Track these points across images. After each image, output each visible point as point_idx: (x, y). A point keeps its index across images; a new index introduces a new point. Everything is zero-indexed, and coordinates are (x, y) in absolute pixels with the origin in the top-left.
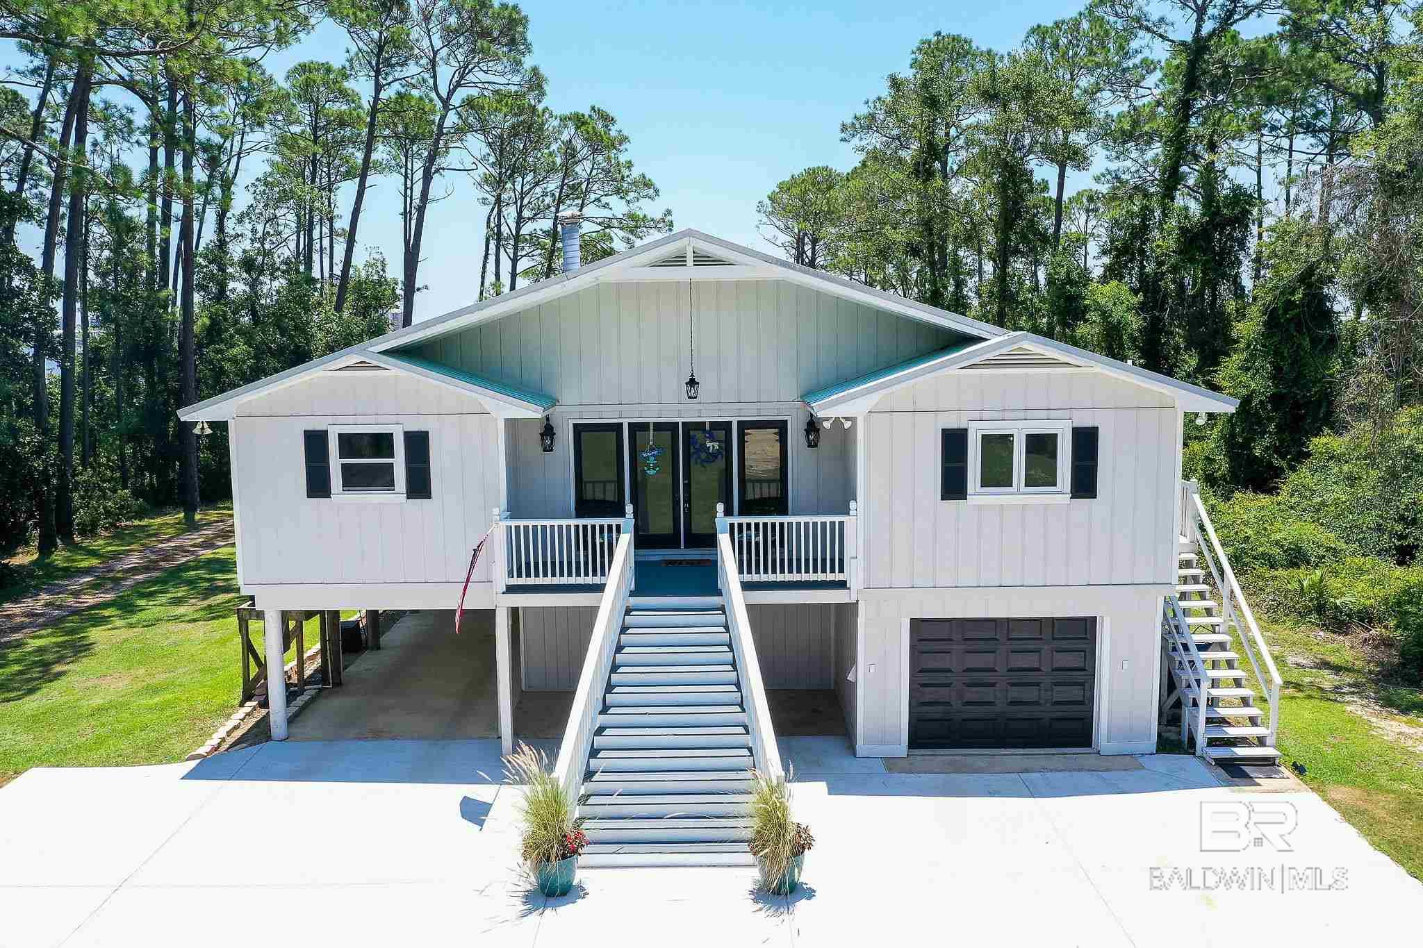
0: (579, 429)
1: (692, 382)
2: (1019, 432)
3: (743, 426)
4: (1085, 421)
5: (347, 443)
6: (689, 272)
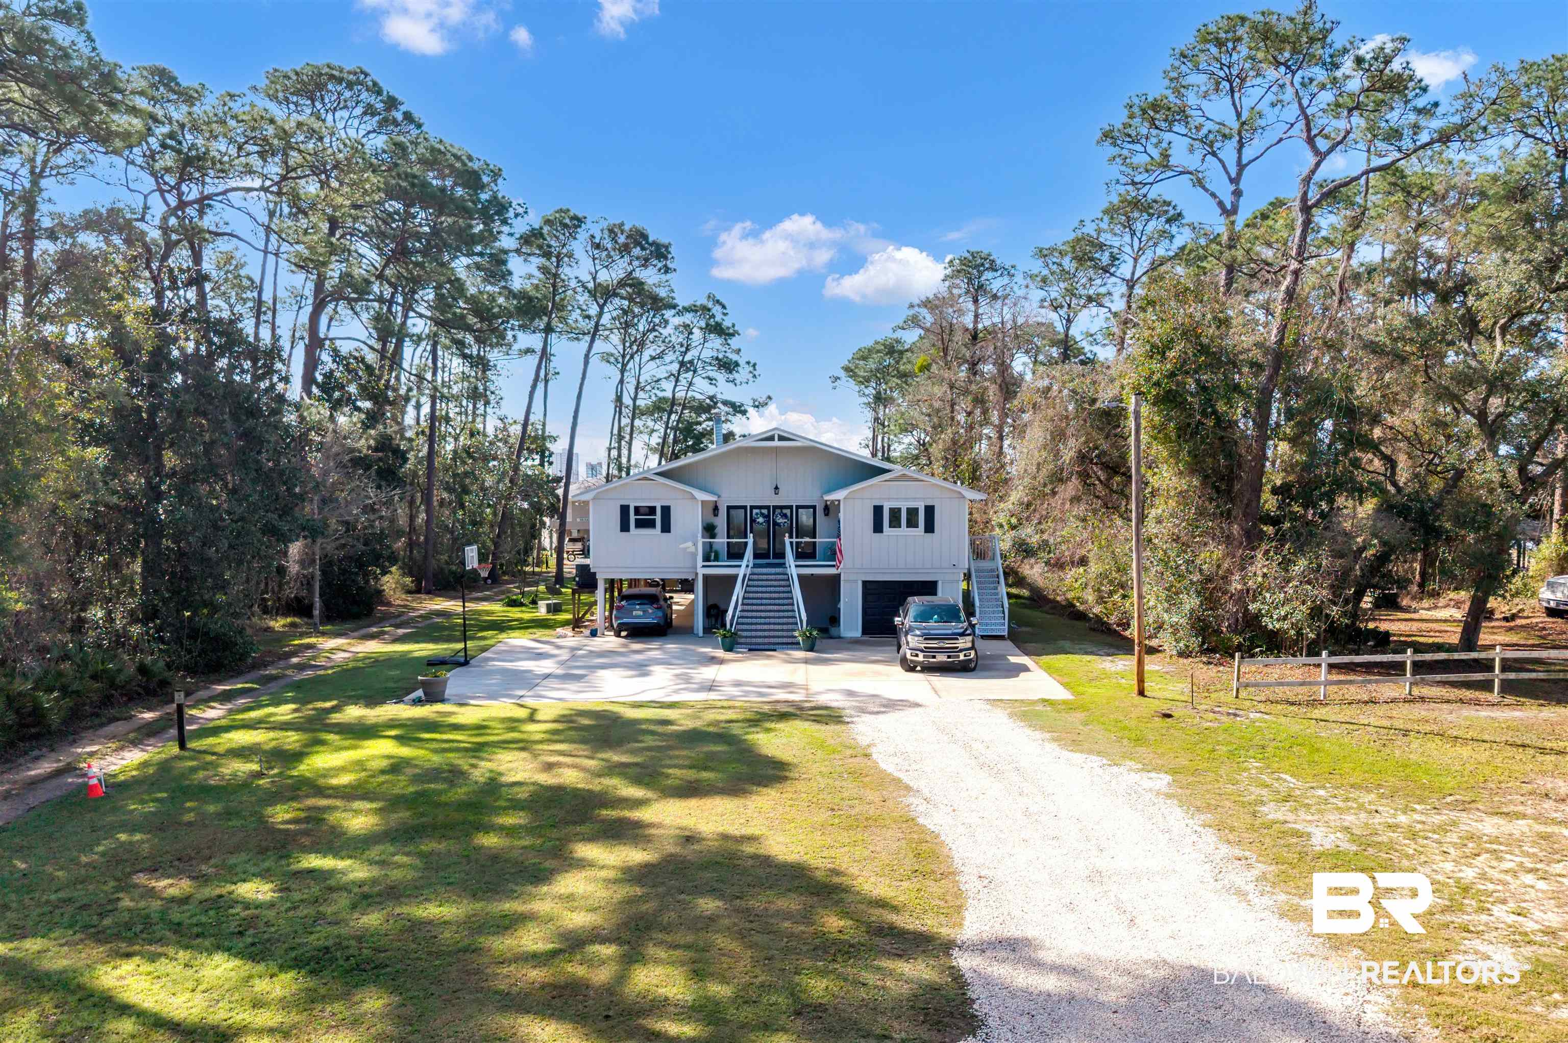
0: (729, 508)
1: (776, 488)
2: (904, 506)
3: (798, 507)
4: (930, 503)
5: (637, 510)
6: (776, 443)
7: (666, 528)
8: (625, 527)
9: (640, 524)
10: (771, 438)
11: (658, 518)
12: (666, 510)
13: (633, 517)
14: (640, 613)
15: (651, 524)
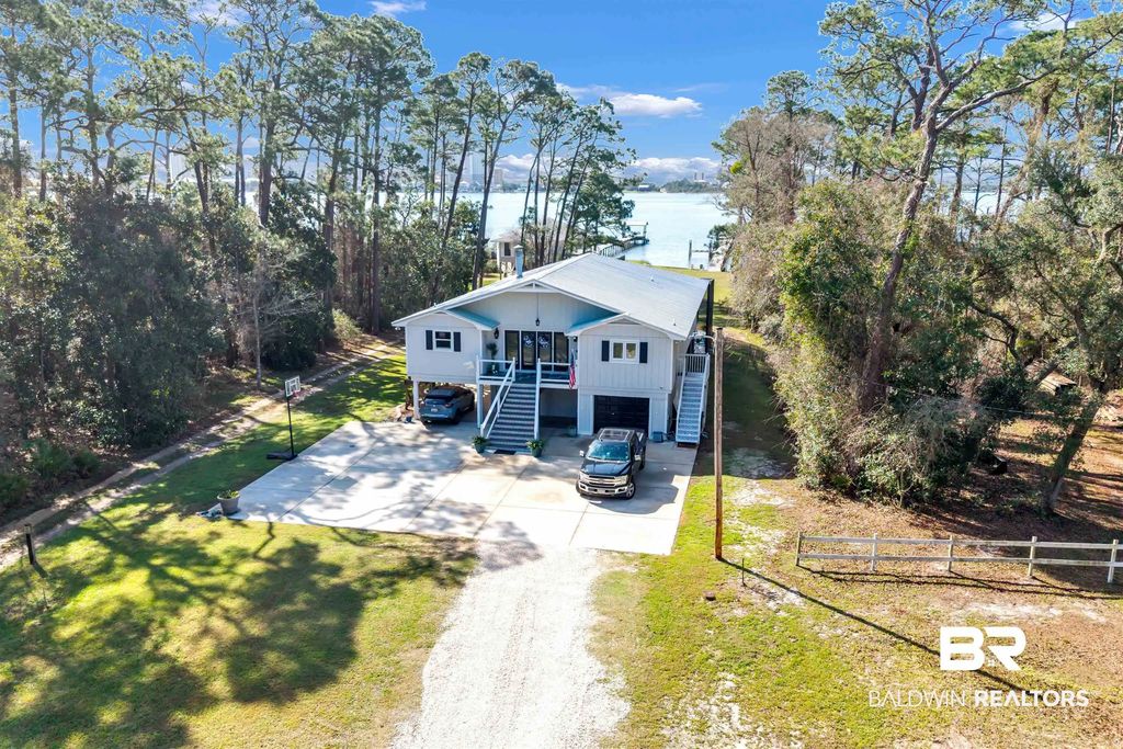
1: (538, 320)
2: (624, 342)
3: (555, 334)
4: (644, 341)
5: (438, 334)
6: (534, 290)
7: (458, 348)
8: (429, 347)
9: (440, 344)
10: (531, 285)
11: (452, 340)
12: (457, 336)
13: (434, 340)
14: (436, 410)
15: (447, 345)
